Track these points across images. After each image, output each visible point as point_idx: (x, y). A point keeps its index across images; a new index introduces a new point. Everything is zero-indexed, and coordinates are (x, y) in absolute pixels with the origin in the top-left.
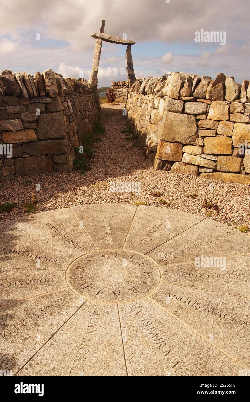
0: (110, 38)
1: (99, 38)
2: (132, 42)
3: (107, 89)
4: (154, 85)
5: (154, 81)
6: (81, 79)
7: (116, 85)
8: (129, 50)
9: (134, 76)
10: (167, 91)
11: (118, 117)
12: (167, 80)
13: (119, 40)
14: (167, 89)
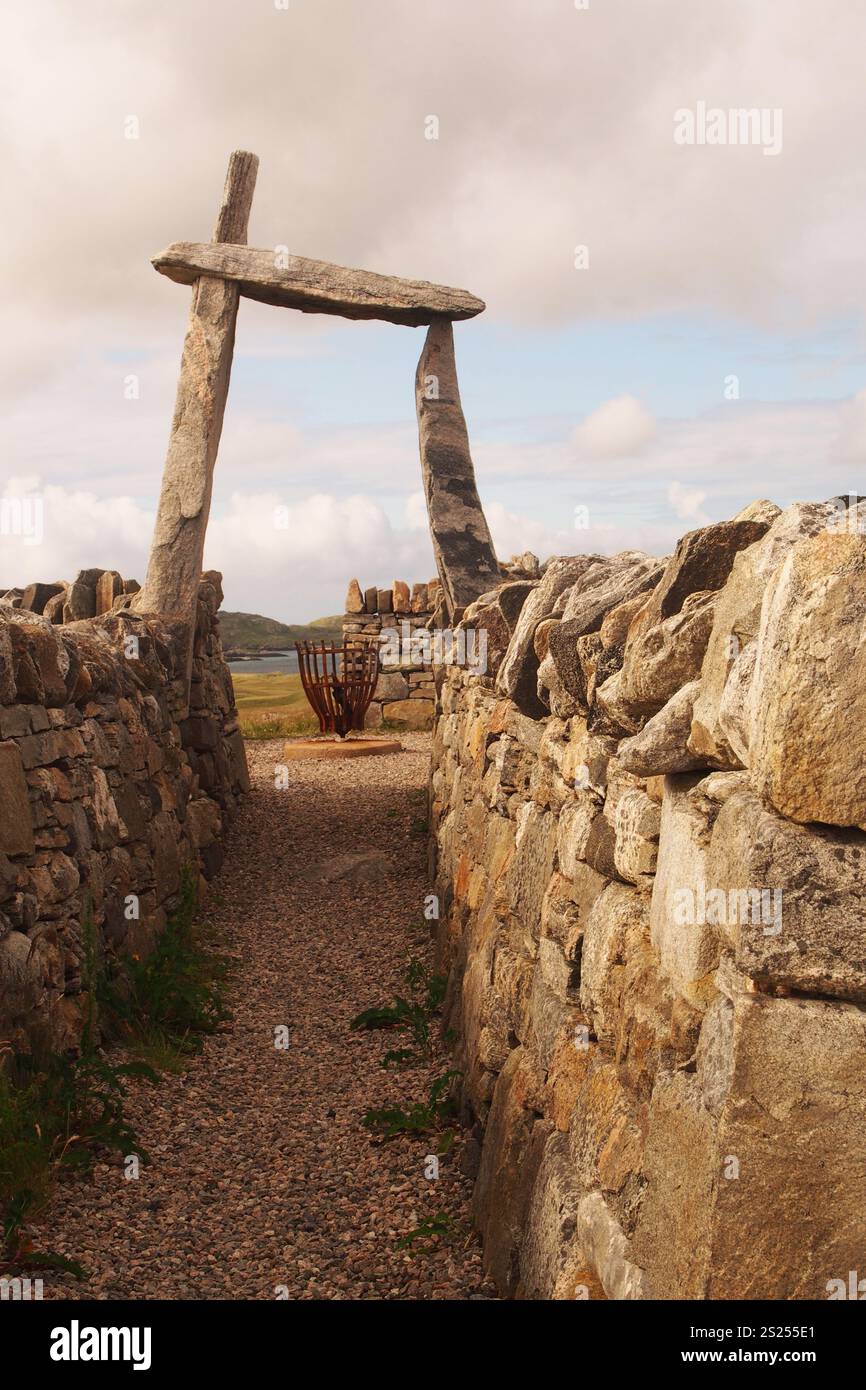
0: (292, 277)
1: (213, 275)
2: (462, 303)
3: (305, 644)
4: (605, 635)
5: (605, 593)
6: (101, 573)
7: (382, 612)
8: (438, 357)
9: (486, 549)
10: (729, 720)
11: (375, 854)
12: (725, 591)
13: (361, 291)
14: (727, 700)
